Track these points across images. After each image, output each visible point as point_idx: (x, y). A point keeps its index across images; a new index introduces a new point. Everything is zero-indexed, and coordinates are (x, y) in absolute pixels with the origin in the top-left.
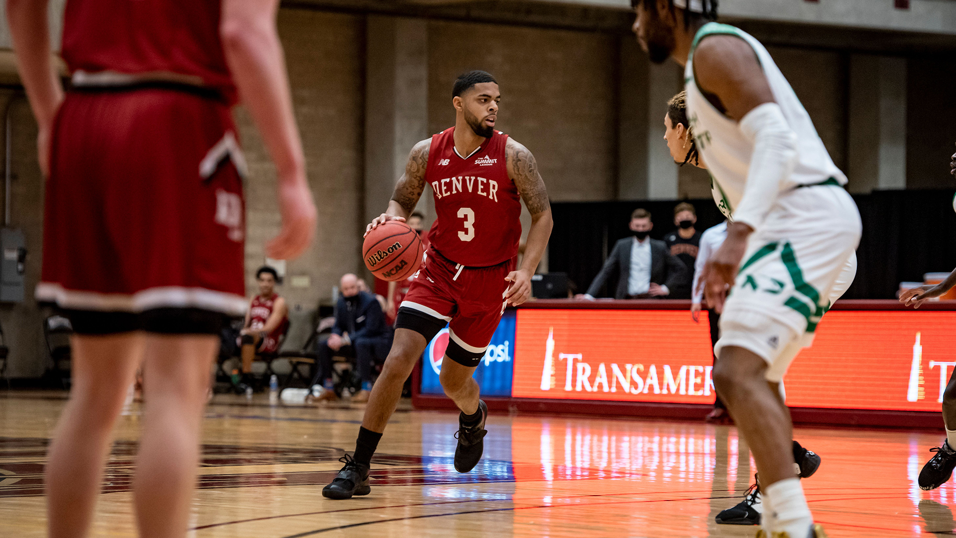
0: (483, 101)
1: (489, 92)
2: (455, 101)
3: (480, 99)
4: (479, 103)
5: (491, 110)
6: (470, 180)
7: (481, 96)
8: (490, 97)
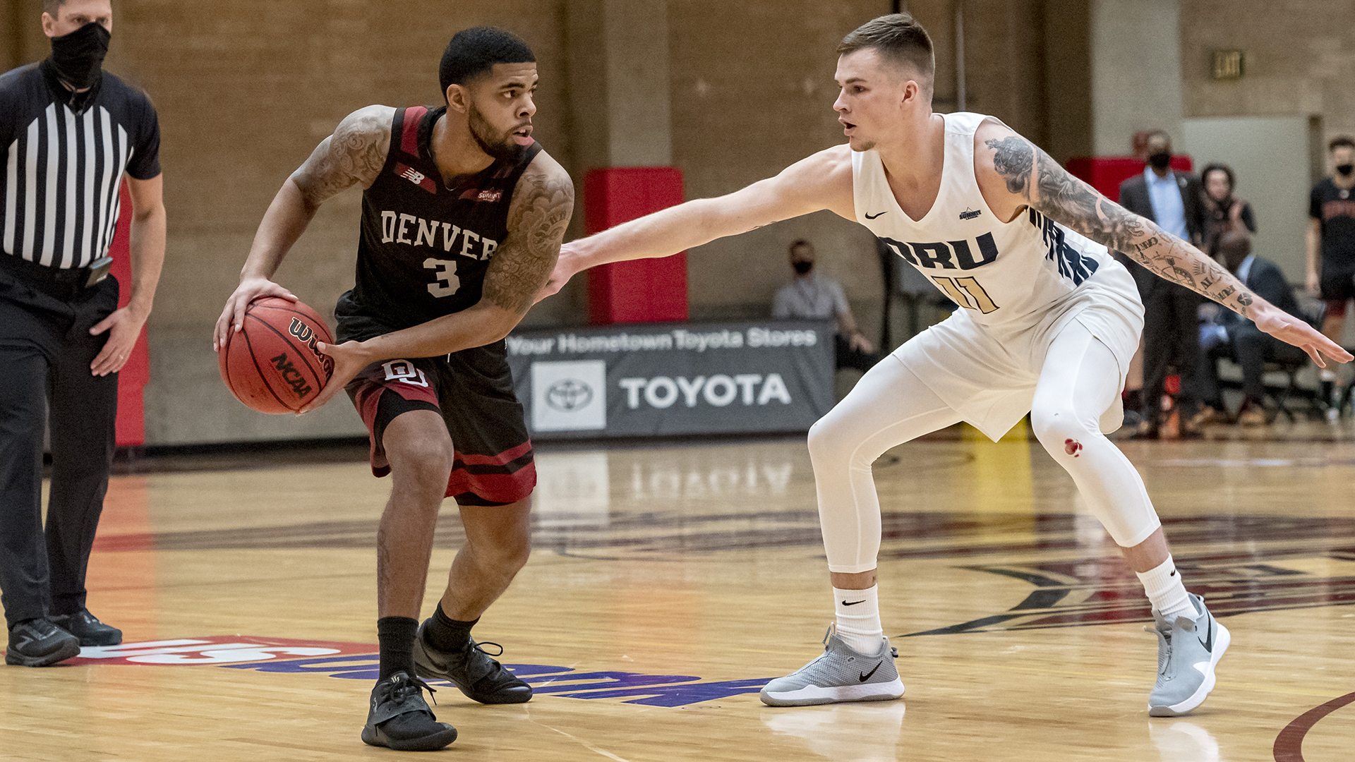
0: (509, 96)
1: (521, 79)
2: (450, 94)
3: (502, 94)
4: (500, 101)
5: (524, 114)
6: (451, 232)
7: (504, 87)
8: (522, 86)
